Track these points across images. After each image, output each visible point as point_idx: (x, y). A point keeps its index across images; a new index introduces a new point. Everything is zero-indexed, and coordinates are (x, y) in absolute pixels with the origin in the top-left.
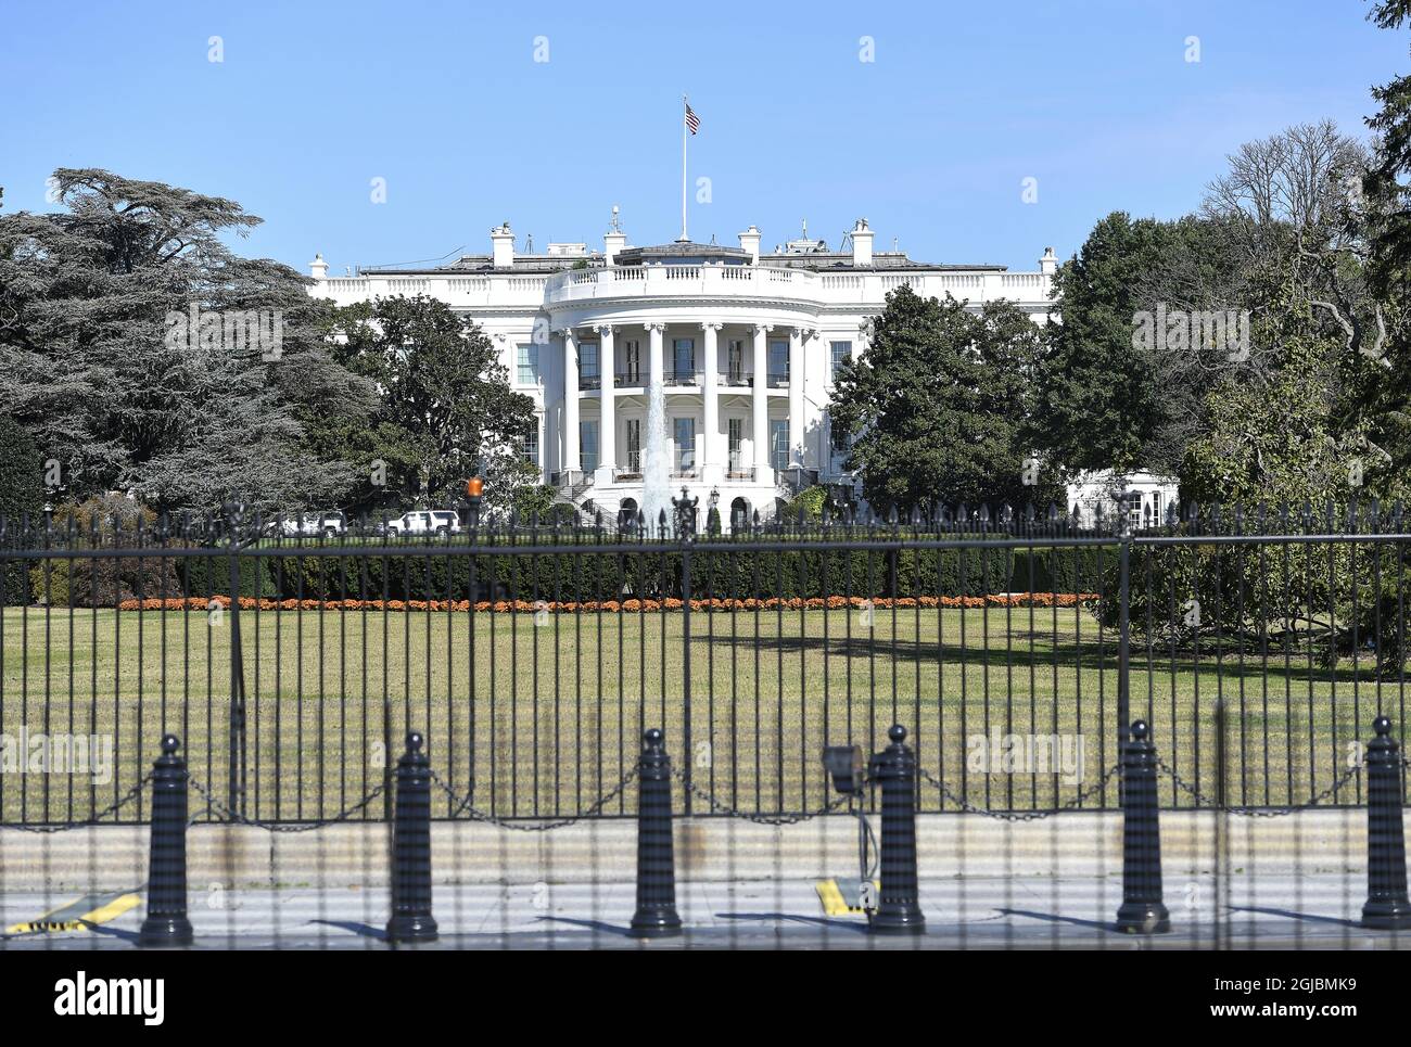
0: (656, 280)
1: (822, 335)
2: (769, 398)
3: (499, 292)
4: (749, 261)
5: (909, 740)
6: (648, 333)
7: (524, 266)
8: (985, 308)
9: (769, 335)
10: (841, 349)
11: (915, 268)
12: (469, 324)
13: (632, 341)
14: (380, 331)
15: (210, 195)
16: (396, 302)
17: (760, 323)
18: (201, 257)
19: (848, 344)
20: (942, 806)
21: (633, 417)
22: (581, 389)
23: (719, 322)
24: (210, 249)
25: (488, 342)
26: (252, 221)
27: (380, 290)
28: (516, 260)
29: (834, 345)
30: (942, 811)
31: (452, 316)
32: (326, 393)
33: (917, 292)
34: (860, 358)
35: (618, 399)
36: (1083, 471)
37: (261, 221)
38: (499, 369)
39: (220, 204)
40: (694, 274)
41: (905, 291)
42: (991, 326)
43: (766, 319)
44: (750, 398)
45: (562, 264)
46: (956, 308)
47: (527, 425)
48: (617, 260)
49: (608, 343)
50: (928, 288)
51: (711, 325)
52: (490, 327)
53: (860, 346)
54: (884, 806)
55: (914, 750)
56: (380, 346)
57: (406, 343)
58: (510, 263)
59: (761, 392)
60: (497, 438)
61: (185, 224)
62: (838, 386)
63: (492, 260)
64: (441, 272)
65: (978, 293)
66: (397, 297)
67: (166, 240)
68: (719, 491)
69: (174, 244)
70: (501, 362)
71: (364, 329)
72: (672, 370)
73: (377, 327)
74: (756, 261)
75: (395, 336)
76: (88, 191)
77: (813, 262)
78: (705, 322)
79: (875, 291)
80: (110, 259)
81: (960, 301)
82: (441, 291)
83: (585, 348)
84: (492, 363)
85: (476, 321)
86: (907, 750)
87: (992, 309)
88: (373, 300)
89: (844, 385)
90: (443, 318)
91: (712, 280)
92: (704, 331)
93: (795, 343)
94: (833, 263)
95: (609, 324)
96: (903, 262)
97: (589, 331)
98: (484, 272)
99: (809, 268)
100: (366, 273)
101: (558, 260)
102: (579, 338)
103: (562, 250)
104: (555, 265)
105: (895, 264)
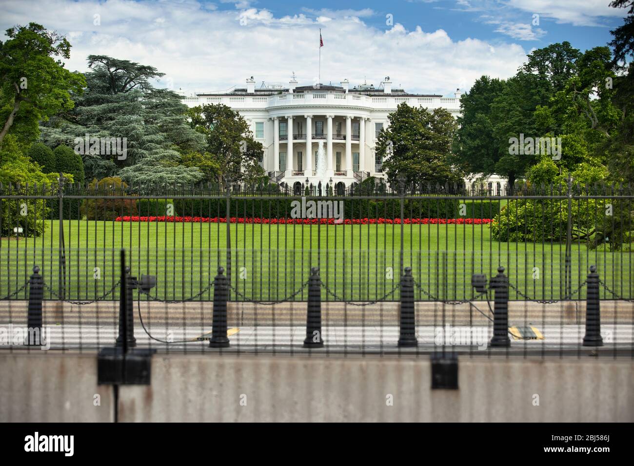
0: (309, 99)
1: (372, 121)
2: (352, 144)
3: (249, 103)
4: (344, 92)
5: (505, 272)
6: (306, 119)
7: (258, 93)
8: (434, 111)
9: (352, 120)
10: (379, 125)
11: (408, 95)
12: (238, 115)
13: (300, 121)
14: (204, 117)
15: (146, 65)
16: (210, 106)
17: (348, 115)
18: (142, 88)
19: (382, 124)
20: (517, 298)
21: (300, 151)
22: (280, 140)
23: (333, 115)
24: (146, 86)
25: (245, 122)
26: (161, 75)
27: (204, 102)
28: (256, 91)
29: (376, 124)
30: (517, 300)
31: (232, 112)
32: (188, 140)
33: (408, 105)
34: (387, 129)
35: (294, 144)
36: (472, 174)
37: (165, 74)
38: (249, 132)
39: (149, 68)
40: (324, 97)
41: (404, 105)
42: (436, 118)
43: (350, 114)
44: (344, 144)
45: (273, 93)
46: (424, 110)
47: (259, 153)
48: (294, 91)
49: (290, 122)
50: (413, 103)
51: (330, 116)
52: (246, 117)
53: (387, 125)
54: (496, 298)
55: (507, 276)
56: (203, 123)
57: (214, 122)
58: (254, 92)
59: (349, 142)
60: (248, 159)
61: (136, 76)
62: (379, 139)
63: (246, 91)
64: (227, 95)
65: (431, 106)
66: (211, 104)
67: (129, 82)
68: (332, 179)
69: (132, 83)
70: (250, 130)
71: (198, 116)
72: (315, 133)
73: (203, 116)
74: (347, 92)
75: (210, 119)
76: (100, 63)
77: (368, 93)
78: (328, 115)
79: (393, 104)
80: (108, 90)
81: (425, 108)
82: (227, 102)
83: (282, 125)
84: (246, 130)
85: (241, 114)
86: (504, 276)
87: (437, 112)
88: (202, 106)
89: (381, 139)
90: (228, 113)
91: (331, 99)
92: (327, 119)
93: (362, 123)
94: (376, 93)
95: (291, 115)
96: (403, 93)
97: (283, 117)
98: (243, 95)
99: (367, 95)
100: (198, 95)
101: (272, 91)
102: (279, 120)
103: (273, 87)
104: (271, 93)
105: (400, 93)
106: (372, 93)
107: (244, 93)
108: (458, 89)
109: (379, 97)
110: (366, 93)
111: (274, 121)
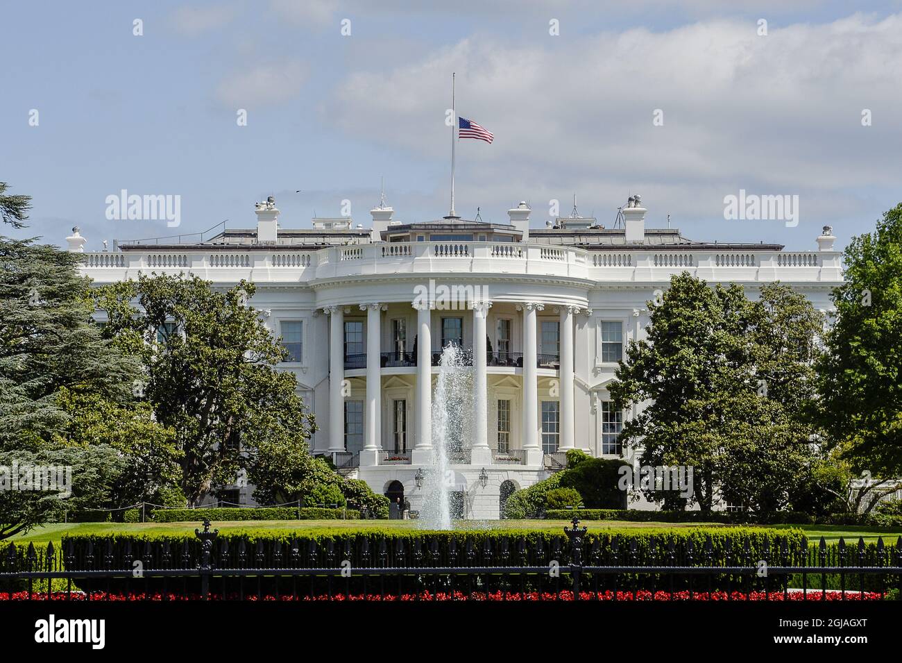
0: (429, 261)
1: (594, 316)
2: (539, 379)
3: (265, 271)
4: (518, 238)
6: (416, 311)
7: (289, 242)
9: (540, 315)
10: (611, 329)
11: (691, 247)
13: (399, 318)
17: (530, 302)
19: (619, 324)
21: (400, 397)
22: (346, 368)
23: (489, 302)
27: (140, 267)
28: (281, 235)
29: (605, 324)
40: (465, 251)
43: (535, 299)
45: (327, 240)
48: (384, 236)
49: (374, 322)
50: (710, 272)
51: (481, 305)
52: (259, 304)
58: (274, 239)
63: (255, 235)
64: (202, 247)
66: (159, 274)
68: (486, 474)
74: (526, 238)
77: (583, 241)
82: (202, 268)
83: (351, 326)
88: (135, 280)
91: (485, 260)
92: (473, 311)
93: (567, 322)
94: (606, 241)
95: (376, 301)
96: (676, 240)
97: (355, 308)
98: (248, 248)
99: (581, 246)
100: (125, 248)
101: (324, 235)
102: (345, 316)
103: (328, 225)
104: (320, 240)
105: (668, 241)
106: (594, 241)
107: (248, 241)
108: (826, 229)
109: (612, 253)
110: (577, 240)
111: (329, 317)
